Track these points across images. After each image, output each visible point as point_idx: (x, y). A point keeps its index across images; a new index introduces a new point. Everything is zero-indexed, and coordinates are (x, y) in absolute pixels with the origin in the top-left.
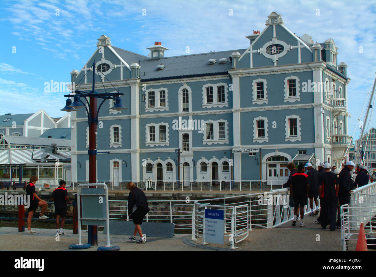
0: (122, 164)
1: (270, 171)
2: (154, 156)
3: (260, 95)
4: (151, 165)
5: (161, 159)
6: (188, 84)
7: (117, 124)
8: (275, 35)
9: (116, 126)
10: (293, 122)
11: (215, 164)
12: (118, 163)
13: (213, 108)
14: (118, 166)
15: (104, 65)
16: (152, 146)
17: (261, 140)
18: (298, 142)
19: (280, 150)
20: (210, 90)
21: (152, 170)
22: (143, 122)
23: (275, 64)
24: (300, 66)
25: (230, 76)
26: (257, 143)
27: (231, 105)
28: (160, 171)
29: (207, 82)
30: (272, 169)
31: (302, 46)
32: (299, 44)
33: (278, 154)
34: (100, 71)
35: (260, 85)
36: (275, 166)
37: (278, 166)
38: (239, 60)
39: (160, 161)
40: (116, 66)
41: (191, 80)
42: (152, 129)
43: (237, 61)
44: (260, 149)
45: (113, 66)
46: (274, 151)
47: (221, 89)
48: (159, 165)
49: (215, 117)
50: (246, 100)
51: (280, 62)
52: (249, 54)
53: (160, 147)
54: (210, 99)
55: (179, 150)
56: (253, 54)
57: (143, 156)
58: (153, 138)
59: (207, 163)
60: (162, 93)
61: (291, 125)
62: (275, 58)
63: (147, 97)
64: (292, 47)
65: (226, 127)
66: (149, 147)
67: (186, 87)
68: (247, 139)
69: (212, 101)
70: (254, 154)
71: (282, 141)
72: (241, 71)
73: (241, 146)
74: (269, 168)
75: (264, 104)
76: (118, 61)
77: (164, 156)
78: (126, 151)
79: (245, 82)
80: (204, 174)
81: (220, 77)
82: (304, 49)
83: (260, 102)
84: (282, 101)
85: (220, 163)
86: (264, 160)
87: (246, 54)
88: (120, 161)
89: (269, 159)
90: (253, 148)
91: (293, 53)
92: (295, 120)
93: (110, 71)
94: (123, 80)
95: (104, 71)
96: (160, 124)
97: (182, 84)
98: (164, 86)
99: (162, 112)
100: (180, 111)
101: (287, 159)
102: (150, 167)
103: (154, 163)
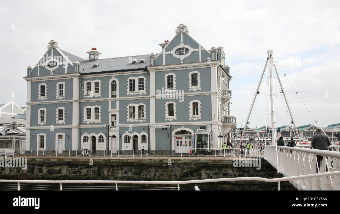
0: (65, 137)
1: (178, 142)
2: (89, 130)
3: (171, 85)
4: (88, 137)
6: (116, 77)
8: (182, 41)
9: (61, 108)
10: (195, 105)
11: (136, 136)
12: (62, 136)
13: (135, 95)
14: (62, 138)
16: (88, 123)
17: (171, 119)
18: (199, 120)
19: (185, 126)
20: (132, 82)
21: (88, 141)
22: (82, 105)
23: (182, 62)
24: (201, 64)
25: (148, 71)
26: (168, 121)
27: (148, 93)
28: (94, 142)
29: (131, 76)
30: (179, 141)
31: (202, 49)
32: (200, 47)
33: (184, 129)
34: (50, 67)
35: (171, 78)
36: (181, 138)
37: (184, 138)
38: (155, 59)
39: (94, 134)
41: (119, 74)
42: (89, 110)
44: (171, 126)
46: (180, 126)
47: (141, 81)
48: (94, 137)
49: (136, 101)
51: (186, 60)
52: (162, 55)
53: (94, 124)
54: (132, 88)
55: (109, 126)
56: (166, 55)
57: (81, 131)
58: (89, 117)
59: (130, 136)
60: (97, 84)
61: (194, 108)
62: (182, 57)
63: (85, 87)
64: (195, 50)
65: (145, 109)
66: (86, 124)
67: (115, 79)
68: (160, 118)
69: (134, 90)
70: (166, 129)
71: (187, 119)
72: (156, 67)
73: (156, 123)
74: (176, 140)
77: (97, 130)
78: (68, 126)
79: (159, 75)
80: (127, 144)
81: (141, 72)
82: (204, 51)
83: (170, 90)
84: (187, 90)
85: (139, 136)
86: (173, 134)
87: (160, 55)
88: (64, 135)
89: (177, 133)
90: (166, 125)
91: (195, 54)
92: (197, 104)
93: (57, 66)
96: (95, 107)
97: (111, 77)
98: (98, 78)
99: (96, 98)
100: (110, 97)
101: (190, 133)
102: (86, 139)
103: (90, 136)
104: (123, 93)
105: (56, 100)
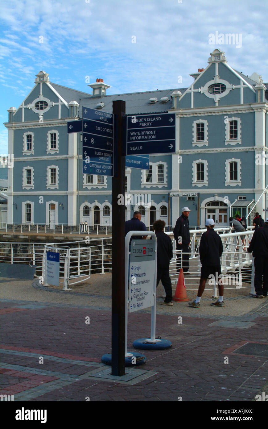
0: (59, 206)
2: (91, 198)
3: (201, 137)
4: (88, 208)
5: (98, 202)
7: (55, 165)
8: (217, 74)
9: (53, 166)
10: (234, 166)
11: (153, 208)
12: (54, 205)
14: (54, 209)
15: (42, 102)
16: (89, 188)
17: (200, 184)
18: (237, 187)
19: (219, 195)
21: (89, 214)
23: (217, 104)
24: (242, 107)
26: (196, 187)
28: (97, 214)
30: (211, 214)
31: (245, 86)
32: (242, 83)
33: (218, 199)
34: (38, 109)
35: (201, 126)
36: (214, 211)
37: (217, 211)
38: (180, 99)
39: (97, 204)
40: (54, 104)
43: (178, 100)
44: (199, 194)
45: (51, 104)
46: (213, 195)
48: (97, 208)
49: (154, 159)
50: (186, 142)
51: (222, 102)
52: (190, 94)
53: (97, 189)
56: (194, 93)
57: (81, 199)
58: (90, 180)
59: (145, 207)
61: (231, 169)
62: (217, 97)
64: (234, 87)
65: (165, 170)
66: (86, 189)
68: (186, 183)
70: (193, 198)
71: (222, 185)
72: (181, 111)
73: (179, 190)
74: (207, 214)
75: (204, 147)
76: (56, 99)
77: (101, 198)
78: (62, 193)
82: (247, 89)
83: (200, 144)
84: (222, 143)
85: (158, 207)
86: (203, 205)
87: (187, 94)
88: (57, 203)
89: (208, 204)
90: (192, 192)
91: (235, 93)
92: (236, 164)
93: (48, 108)
94: (61, 119)
95: (42, 109)
101: (226, 205)
102: (87, 210)
103: (91, 206)
105: (46, 155)
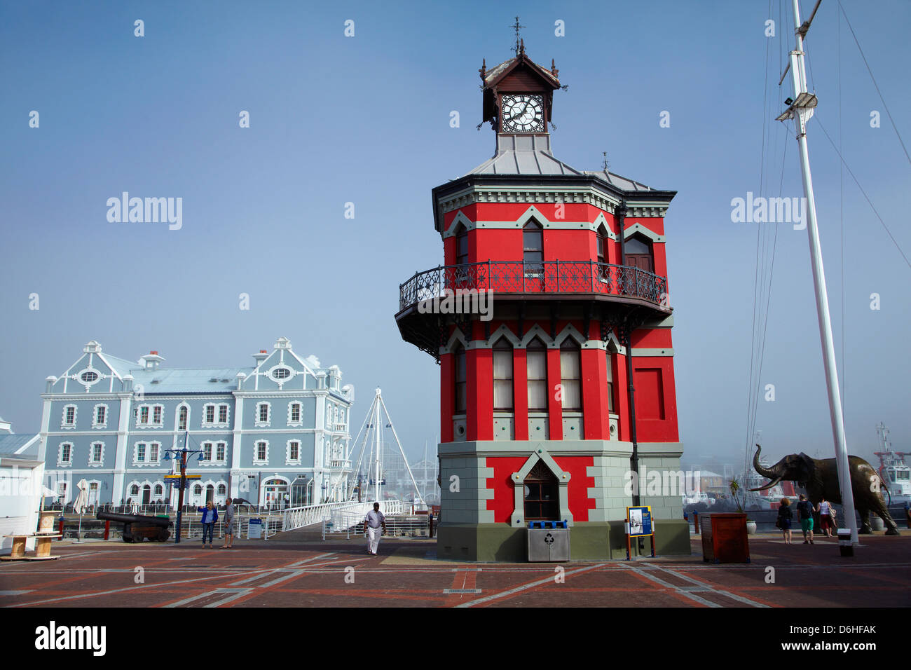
0: (102, 486)
1: (268, 494)
2: (141, 477)
3: (264, 418)
4: (137, 487)
5: (149, 480)
6: (187, 401)
8: (282, 360)
9: (99, 442)
10: (294, 446)
11: (210, 486)
12: (96, 484)
13: (213, 428)
14: (96, 488)
16: (140, 466)
17: (261, 463)
18: (298, 466)
19: (280, 474)
20: (211, 409)
21: (137, 493)
22: (132, 440)
23: (281, 388)
24: (305, 389)
25: (234, 396)
26: (257, 466)
27: (232, 426)
28: (147, 494)
29: (208, 401)
30: (271, 493)
31: (308, 373)
32: (305, 370)
33: (278, 477)
34: (85, 380)
35: (264, 408)
36: (273, 489)
37: (277, 489)
38: (245, 381)
39: (148, 483)
40: (105, 376)
41: (188, 397)
42: (142, 447)
43: (242, 382)
44: (260, 473)
45: (101, 375)
46: (274, 474)
47: (223, 409)
48: (147, 487)
49: (214, 437)
50: (248, 422)
51: (286, 386)
52: (255, 376)
53: (149, 467)
54: (210, 418)
55: (172, 471)
56: (259, 376)
57: (128, 478)
58: (141, 457)
59: (201, 486)
60: (158, 409)
61: (292, 449)
62: (281, 381)
63: (139, 412)
64: (298, 373)
65: (226, 449)
66: (136, 467)
67: (185, 404)
68: (247, 461)
69: (212, 420)
70: (253, 477)
71: (283, 464)
72: (245, 393)
73: (240, 469)
74: (267, 492)
75: (267, 427)
76: (109, 371)
77: (153, 477)
78: (109, 471)
79: (249, 403)
80: (198, 497)
81: (224, 397)
82: (310, 376)
83: (263, 424)
84: (284, 425)
85: (216, 487)
86: (263, 484)
87: (252, 376)
88: (99, 483)
89: (268, 483)
90: (254, 471)
91: (298, 379)
92: (297, 444)
93: (97, 381)
95: (90, 380)
96: (152, 443)
97: (181, 401)
98: (160, 402)
99: (155, 430)
100: (177, 429)
101: (285, 483)
102: (135, 490)
103: (141, 485)
104: (196, 424)
105: (91, 430)
